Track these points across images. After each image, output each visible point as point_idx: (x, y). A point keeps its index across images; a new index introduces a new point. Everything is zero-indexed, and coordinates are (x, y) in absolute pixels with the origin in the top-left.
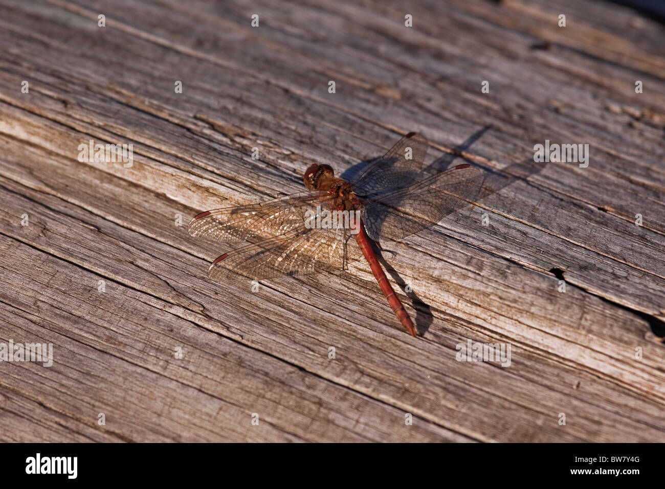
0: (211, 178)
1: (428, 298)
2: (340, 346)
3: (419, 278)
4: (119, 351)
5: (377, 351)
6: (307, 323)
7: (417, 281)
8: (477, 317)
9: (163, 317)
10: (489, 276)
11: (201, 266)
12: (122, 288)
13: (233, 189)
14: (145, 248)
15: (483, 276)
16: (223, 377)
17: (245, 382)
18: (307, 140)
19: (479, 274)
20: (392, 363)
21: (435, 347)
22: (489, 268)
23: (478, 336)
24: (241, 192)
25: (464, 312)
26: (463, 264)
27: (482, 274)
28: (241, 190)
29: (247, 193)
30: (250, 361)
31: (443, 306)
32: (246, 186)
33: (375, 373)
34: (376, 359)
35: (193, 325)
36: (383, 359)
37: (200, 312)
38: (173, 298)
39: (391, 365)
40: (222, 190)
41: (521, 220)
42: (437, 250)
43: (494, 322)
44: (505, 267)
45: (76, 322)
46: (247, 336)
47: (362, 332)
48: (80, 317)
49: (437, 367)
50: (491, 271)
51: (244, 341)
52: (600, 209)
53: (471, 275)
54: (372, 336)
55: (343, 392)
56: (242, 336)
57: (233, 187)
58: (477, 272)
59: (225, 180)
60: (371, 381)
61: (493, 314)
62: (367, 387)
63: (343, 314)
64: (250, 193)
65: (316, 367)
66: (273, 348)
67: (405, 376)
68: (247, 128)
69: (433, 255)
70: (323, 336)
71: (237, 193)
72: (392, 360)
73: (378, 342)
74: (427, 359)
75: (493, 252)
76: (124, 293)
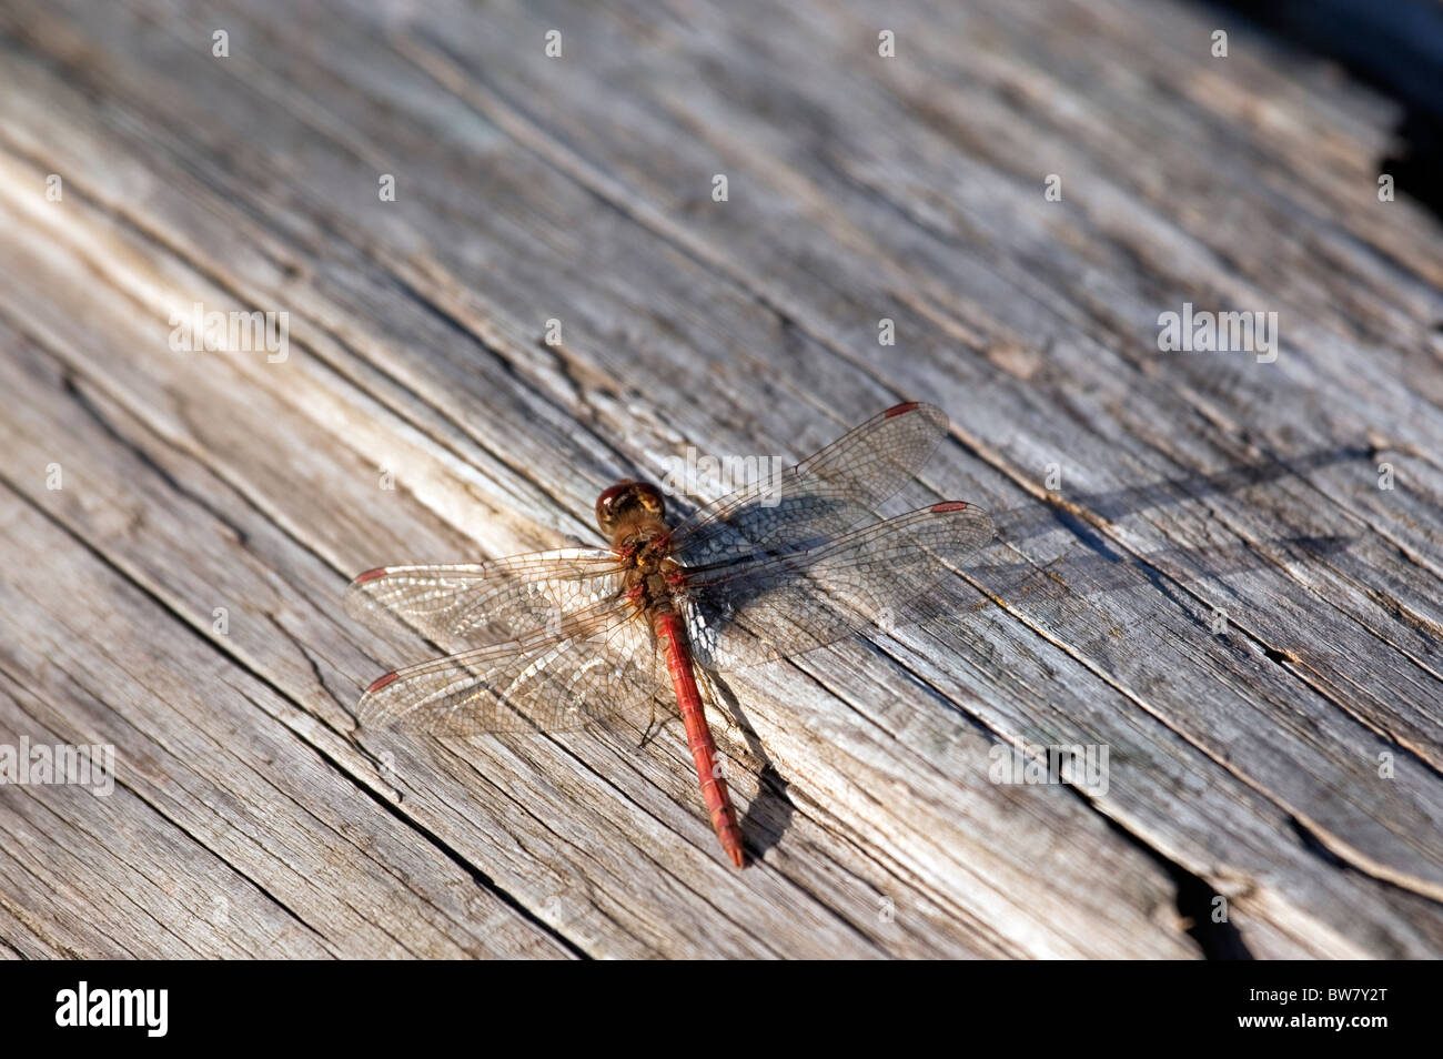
0: (480, 464)
1: (802, 776)
2: (581, 846)
3: (787, 729)
4: (150, 787)
5: (647, 867)
6: (541, 790)
7: (783, 734)
8: (876, 828)
9: (268, 734)
10: (911, 742)
11: (402, 644)
12: (223, 661)
13: (510, 493)
14: (313, 590)
15: (899, 742)
16: (319, 872)
17: (352, 888)
18: (739, 423)
19: (893, 737)
20: (663, 896)
21: (766, 877)
22: (920, 726)
23: (869, 869)
24: (521, 501)
25: (858, 815)
26: (873, 711)
27: (898, 736)
28: (524, 496)
29: (533, 503)
30: (387, 848)
31: (824, 797)
32: (540, 489)
33: (619, 910)
34: (636, 882)
35: (318, 758)
36: (650, 885)
37: (346, 735)
38: (308, 698)
39: (658, 899)
40: (490, 489)
41: (1066, 646)
42: (837, 675)
43: (902, 842)
44: (951, 728)
45: (100, 717)
46: (413, 797)
47: (641, 825)
48: (110, 708)
49: (747, 917)
50: (920, 732)
51: (403, 807)
52: (1269, 653)
53: (876, 735)
54: (654, 835)
55: (534, 937)
56: (401, 796)
57: (513, 488)
58: (892, 731)
59: (505, 472)
60: (603, 924)
61: (900, 825)
62: (587, 936)
63: (624, 781)
64: (537, 506)
65: (511, 880)
66: (451, 829)
67: (673, 926)
68: (633, 378)
69: (827, 684)
70: (559, 819)
71: (513, 501)
72: (665, 888)
73: (661, 848)
74: (737, 899)
75: (954, 697)
76: (221, 671)
